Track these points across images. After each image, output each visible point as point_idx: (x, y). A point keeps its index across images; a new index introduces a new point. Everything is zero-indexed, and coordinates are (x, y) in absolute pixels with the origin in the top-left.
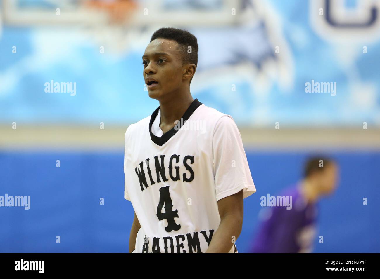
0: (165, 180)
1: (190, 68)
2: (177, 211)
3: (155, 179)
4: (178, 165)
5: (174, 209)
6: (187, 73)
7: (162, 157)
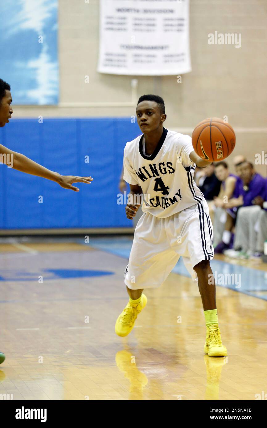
0: (158, 175)
1: (164, 116)
2: (168, 187)
3: (152, 175)
4: (164, 167)
5: (166, 186)
6: (162, 119)
7: (154, 165)
